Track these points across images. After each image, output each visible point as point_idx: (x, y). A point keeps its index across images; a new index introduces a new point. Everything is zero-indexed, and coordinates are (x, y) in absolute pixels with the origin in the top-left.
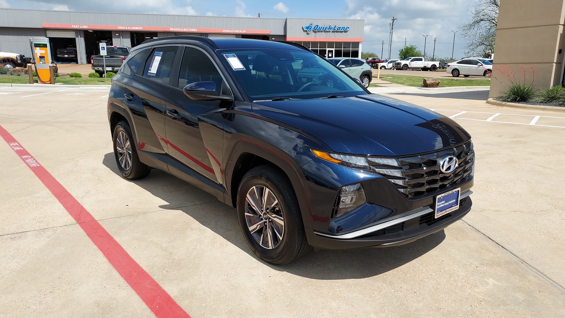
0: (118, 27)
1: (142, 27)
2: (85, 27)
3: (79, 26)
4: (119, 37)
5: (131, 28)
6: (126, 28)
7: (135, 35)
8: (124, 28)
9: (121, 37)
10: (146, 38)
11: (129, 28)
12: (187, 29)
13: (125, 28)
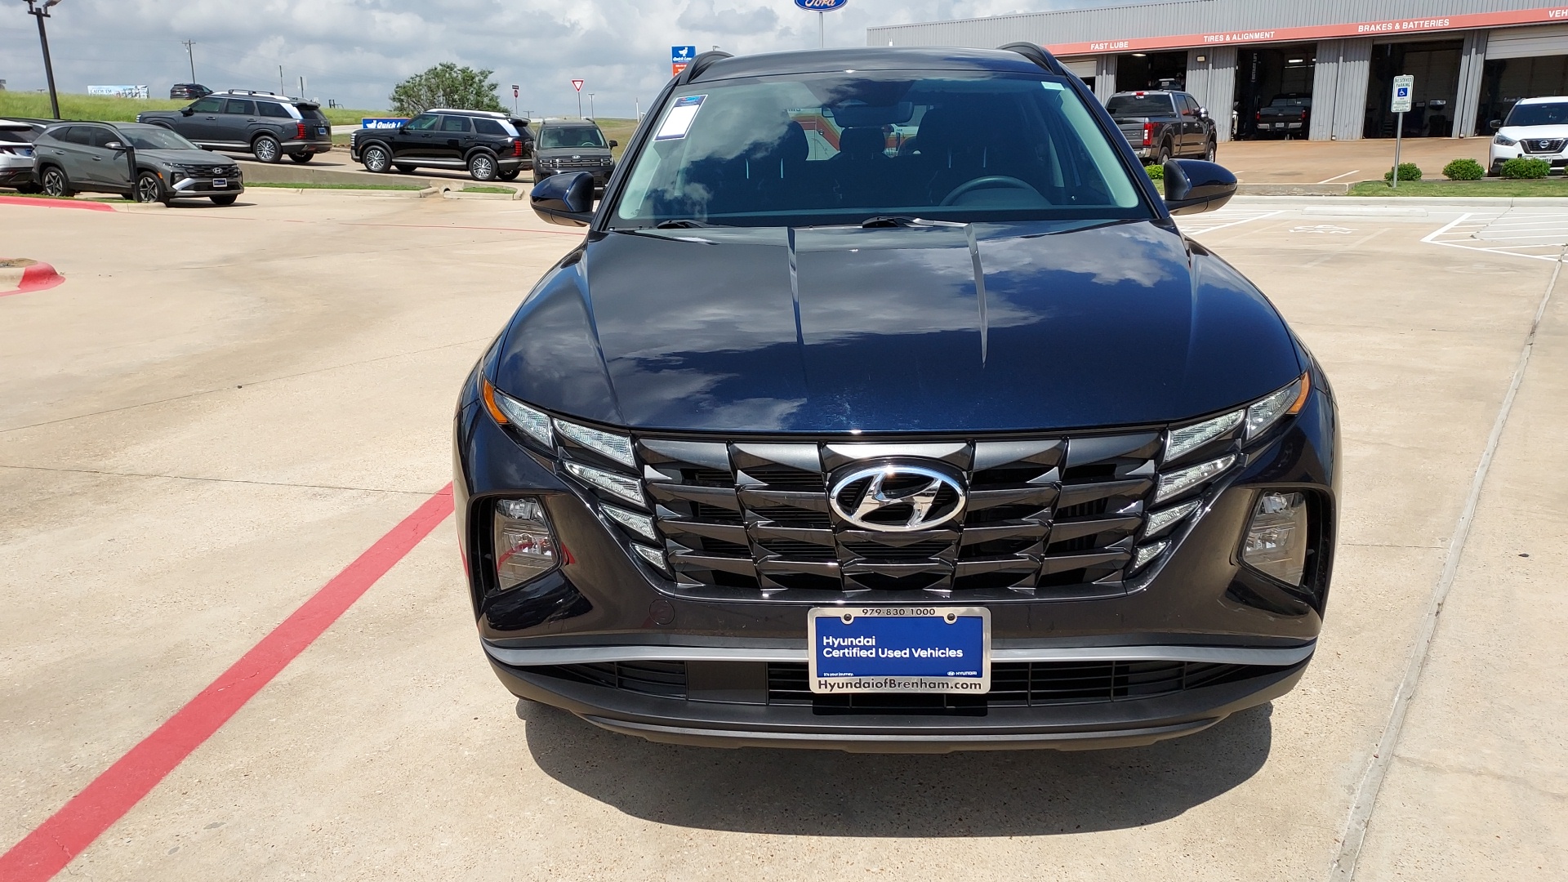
0: (1206, 37)
1: (1272, 33)
2: (1122, 46)
3: (1108, 46)
4: (1204, 66)
5: (1240, 37)
6: (1228, 39)
7: (1255, 58)
8: (1222, 40)
9: (1211, 65)
10: (1290, 61)
11: (1234, 37)
12: (1416, 23)
13: (1225, 38)
